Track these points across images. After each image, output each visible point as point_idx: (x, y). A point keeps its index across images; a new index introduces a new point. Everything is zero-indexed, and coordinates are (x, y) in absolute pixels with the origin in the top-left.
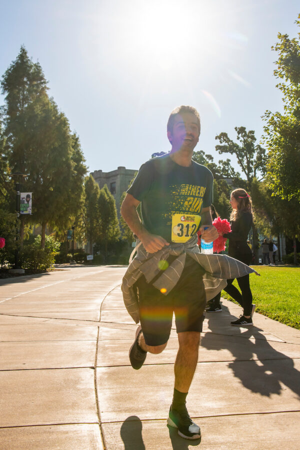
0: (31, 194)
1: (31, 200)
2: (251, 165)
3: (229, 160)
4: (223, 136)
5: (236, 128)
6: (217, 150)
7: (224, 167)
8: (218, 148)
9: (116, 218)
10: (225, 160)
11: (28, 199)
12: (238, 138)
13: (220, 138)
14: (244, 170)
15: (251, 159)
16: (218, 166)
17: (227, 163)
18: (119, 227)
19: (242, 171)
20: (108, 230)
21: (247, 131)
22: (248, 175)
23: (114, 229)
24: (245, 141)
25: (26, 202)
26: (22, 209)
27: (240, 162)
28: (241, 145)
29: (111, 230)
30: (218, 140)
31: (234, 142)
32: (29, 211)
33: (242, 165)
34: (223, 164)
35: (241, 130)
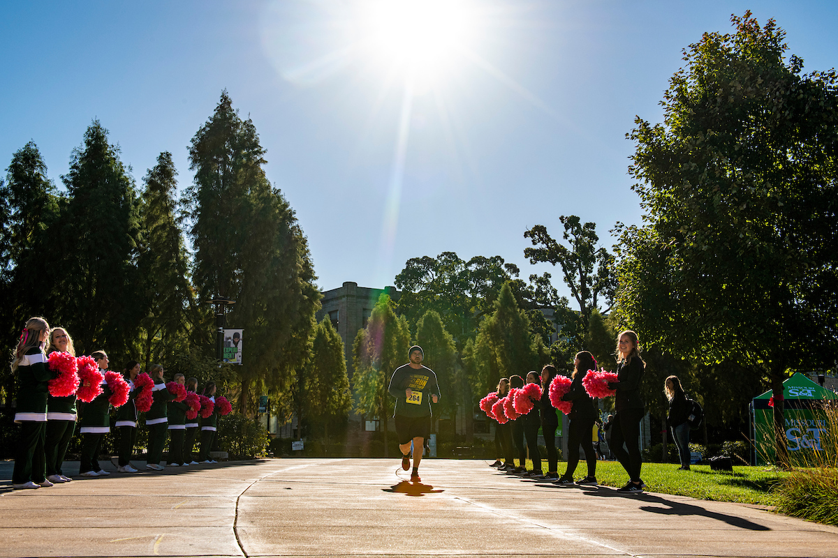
0: (240, 332)
1: (241, 341)
2: (588, 285)
3: (548, 275)
4: (539, 232)
5: (562, 219)
6: (526, 257)
7: (539, 287)
8: (529, 252)
9: (346, 376)
10: (541, 275)
11: (236, 340)
12: (566, 236)
13: (532, 236)
14: (575, 293)
15: (588, 275)
16: (528, 285)
17: (545, 280)
18: (349, 392)
19: (572, 295)
20: (331, 397)
21: (582, 223)
22: (582, 303)
23: (340, 395)
24: (577, 242)
25: (233, 345)
26: (225, 356)
27: (569, 279)
28: (570, 248)
29: (336, 397)
30: (529, 239)
31: (558, 242)
32: (238, 359)
33: (571, 285)
34: (537, 282)
35: (572, 222)
